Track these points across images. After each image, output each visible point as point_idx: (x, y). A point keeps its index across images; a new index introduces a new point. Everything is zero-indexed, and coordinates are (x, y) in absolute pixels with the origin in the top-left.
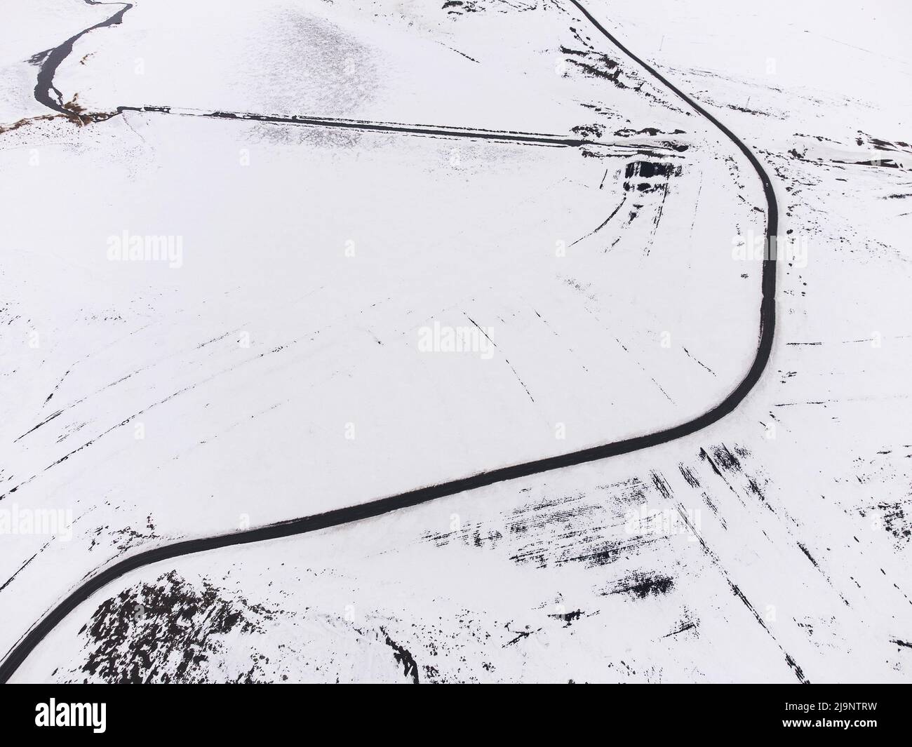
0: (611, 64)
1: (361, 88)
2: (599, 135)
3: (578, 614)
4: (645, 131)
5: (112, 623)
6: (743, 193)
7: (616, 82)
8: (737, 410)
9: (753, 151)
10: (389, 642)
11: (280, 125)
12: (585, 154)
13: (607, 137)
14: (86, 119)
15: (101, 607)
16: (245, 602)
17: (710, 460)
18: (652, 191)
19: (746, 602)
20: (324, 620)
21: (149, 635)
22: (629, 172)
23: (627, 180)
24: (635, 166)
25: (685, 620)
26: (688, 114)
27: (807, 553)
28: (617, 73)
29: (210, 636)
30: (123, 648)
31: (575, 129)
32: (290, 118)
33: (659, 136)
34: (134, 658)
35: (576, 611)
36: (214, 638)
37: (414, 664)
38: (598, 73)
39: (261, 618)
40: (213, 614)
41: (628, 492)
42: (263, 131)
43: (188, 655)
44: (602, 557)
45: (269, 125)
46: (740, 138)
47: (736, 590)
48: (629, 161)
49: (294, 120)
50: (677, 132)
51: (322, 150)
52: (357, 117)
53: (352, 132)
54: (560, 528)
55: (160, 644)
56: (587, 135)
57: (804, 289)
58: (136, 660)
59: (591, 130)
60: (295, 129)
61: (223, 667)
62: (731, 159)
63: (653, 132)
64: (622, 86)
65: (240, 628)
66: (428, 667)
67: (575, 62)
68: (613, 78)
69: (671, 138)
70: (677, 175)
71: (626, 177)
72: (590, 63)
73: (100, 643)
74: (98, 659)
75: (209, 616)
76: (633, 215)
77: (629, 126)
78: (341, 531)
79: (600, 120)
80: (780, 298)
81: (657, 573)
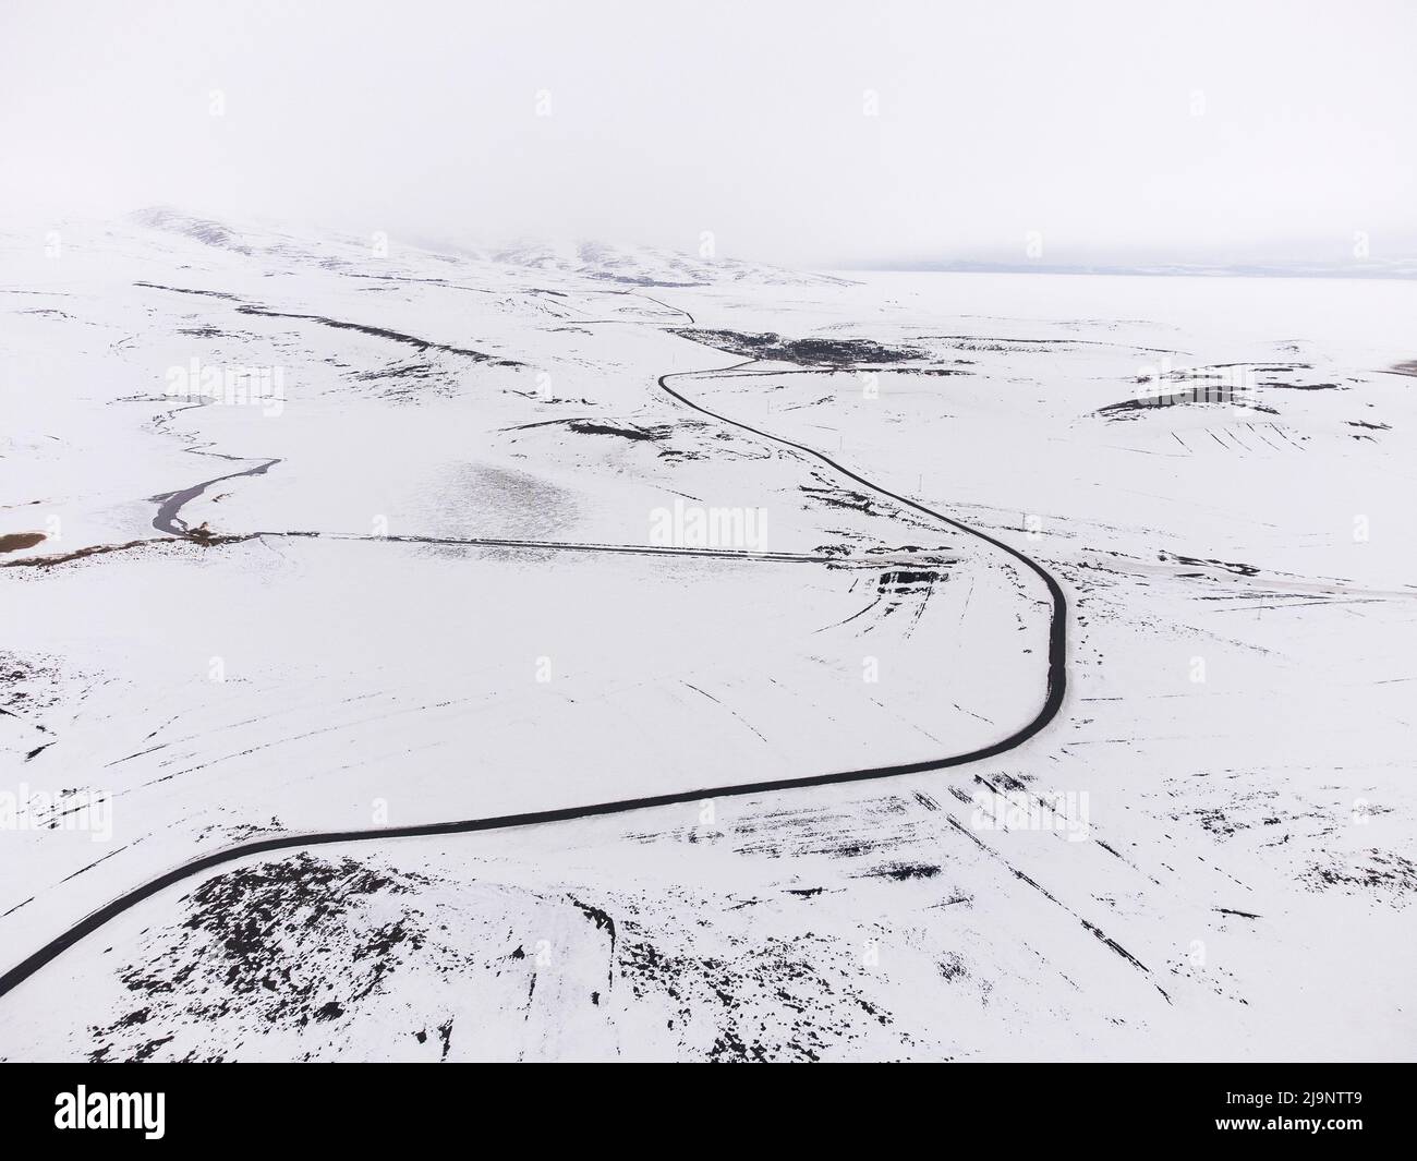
0: (861, 498)
1: (558, 519)
2: (847, 554)
3: (820, 891)
4: (903, 548)
5: (222, 891)
6: (1022, 591)
7: (867, 511)
8: (1019, 748)
9: (1035, 561)
10: (576, 904)
11: (456, 546)
12: (830, 567)
13: (857, 554)
14: (215, 542)
15: (208, 882)
16: (395, 871)
17: (987, 784)
18: (913, 593)
19: (1031, 883)
20: (496, 888)
21: (271, 897)
22: (885, 579)
23: (882, 586)
24: (892, 575)
25: (954, 896)
26: (954, 533)
27: (1108, 848)
28: (868, 505)
29: (350, 896)
30: (238, 908)
31: (819, 549)
32: (469, 540)
33: (919, 552)
34: (251, 913)
35: (817, 888)
36: (354, 898)
37: (610, 920)
38: (844, 505)
39: (415, 883)
40: (354, 880)
41: (884, 807)
42: (434, 550)
43: (321, 910)
44: (852, 850)
45: (441, 546)
46: (1018, 550)
47: (1020, 875)
48: (884, 571)
49: (474, 542)
50: (941, 548)
51: (508, 563)
52: (550, 540)
53: (546, 552)
54: (798, 830)
55: (284, 903)
56: (832, 554)
57: (1100, 659)
58: (253, 916)
59: (837, 549)
60: (473, 548)
61: (365, 918)
62: (1008, 566)
63: (912, 549)
64: (874, 514)
65: (389, 889)
66: (627, 923)
67: (818, 498)
68: (865, 509)
69: (935, 554)
70: (942, 580)
71: (881, 583)
72: (836, 498)
73: (205, 907)
74: (204, 918)
75: (349, 881)
76: (890, 611)
77: (882, 546)
78: (519, 831)
79: (847, 542)
80: (1071, 665)
81: (920, 863)
